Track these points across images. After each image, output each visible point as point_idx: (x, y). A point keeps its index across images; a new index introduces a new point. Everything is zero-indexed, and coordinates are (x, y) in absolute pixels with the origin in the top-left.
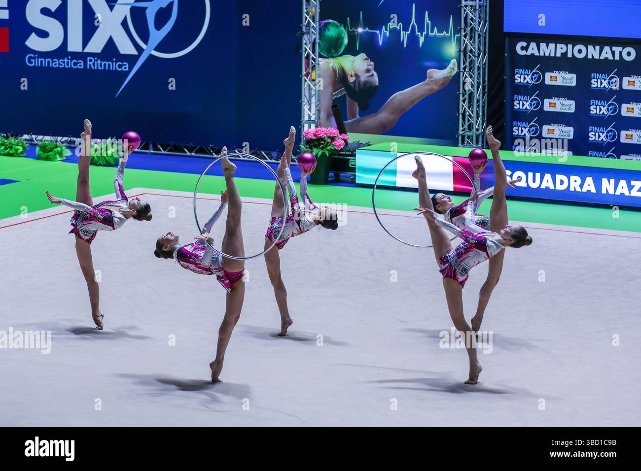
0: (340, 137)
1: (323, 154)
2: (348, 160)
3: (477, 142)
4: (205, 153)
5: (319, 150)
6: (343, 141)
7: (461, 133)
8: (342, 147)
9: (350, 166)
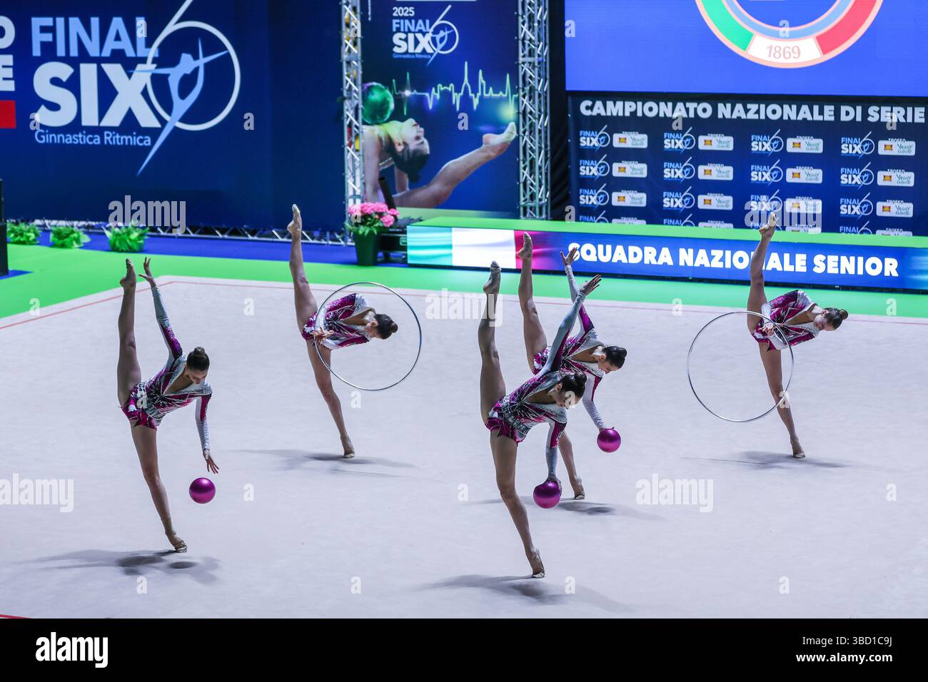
0: (389, 212)
1: (371, 233)
2: (399, 237)
3: (541, 214)
4: (239, 234)
5: (365, 227)
6: (392, 217)
7: (522, 203)
8: (392, 223)
9: (401, 244)
